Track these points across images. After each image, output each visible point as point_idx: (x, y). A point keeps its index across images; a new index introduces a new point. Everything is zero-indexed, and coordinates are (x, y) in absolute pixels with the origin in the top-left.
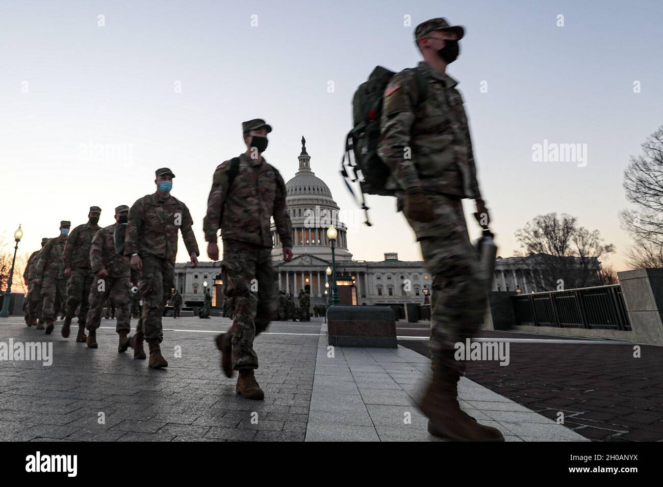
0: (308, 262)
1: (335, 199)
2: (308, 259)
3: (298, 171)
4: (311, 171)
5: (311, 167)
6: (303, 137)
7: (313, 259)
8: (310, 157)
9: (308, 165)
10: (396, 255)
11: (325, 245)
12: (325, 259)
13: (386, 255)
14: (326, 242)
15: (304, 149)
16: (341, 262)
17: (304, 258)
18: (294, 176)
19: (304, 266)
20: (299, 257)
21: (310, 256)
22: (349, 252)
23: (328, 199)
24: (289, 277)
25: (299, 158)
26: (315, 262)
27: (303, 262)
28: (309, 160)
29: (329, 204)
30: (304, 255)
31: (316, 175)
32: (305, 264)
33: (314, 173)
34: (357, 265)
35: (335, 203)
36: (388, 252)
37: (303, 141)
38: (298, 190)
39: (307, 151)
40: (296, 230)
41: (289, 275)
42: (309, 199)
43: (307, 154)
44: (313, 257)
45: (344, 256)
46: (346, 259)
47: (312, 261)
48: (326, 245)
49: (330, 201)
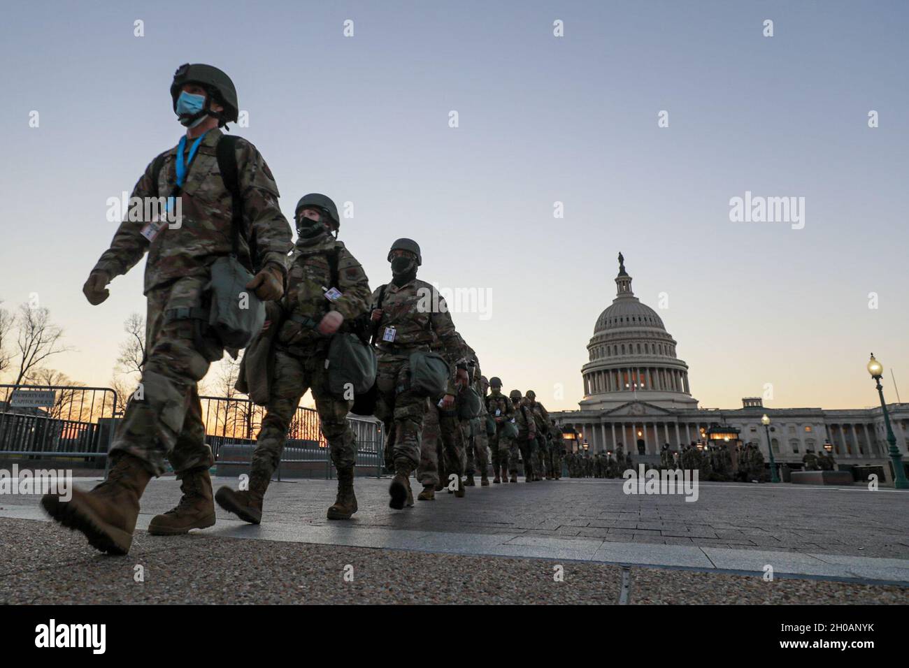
0: (639, 411)
1: (668, 331)
2: (640, 407)
3: (616, 297)
4: (634, 296)
5: (633, 291)
6: (620, 253)
7: (646, 407)
8: (631, 279)
9: (628, 289)
10: (760, 400)
11: (660, 390)
12: (662, 407)
13: (745, 401)
14: (661, 386)
15: (622, 268)
16: (685, 411)
17: (634, 406)
18: (611, 303)
19: (634, 416)
20: (628, 405)
21: (643, 403)
22: (692, 397)
23: (660, 330)
24: (616, 430)
25: (616, 280)
26: (649, 411)
27: (634, 411)
28: (630, 282)
29: (662, 338)
30: (634, 402)
31: (641, 301)
32: (636, 413)
33: (638, 299)
34: (705, 413)
35: (670, 336)
36: (748, 396)
37: (621, 259)
38: (619, 320)
39: (626, 271)
40: (619, 372)
41: (616, 427)
42: (635, 332)
43: (627, 274)
44: (645, 404)
45: (687, 403)
46: (691, 406)
47: (644, 409)
48: (662, 389)
49: (663, 334)
